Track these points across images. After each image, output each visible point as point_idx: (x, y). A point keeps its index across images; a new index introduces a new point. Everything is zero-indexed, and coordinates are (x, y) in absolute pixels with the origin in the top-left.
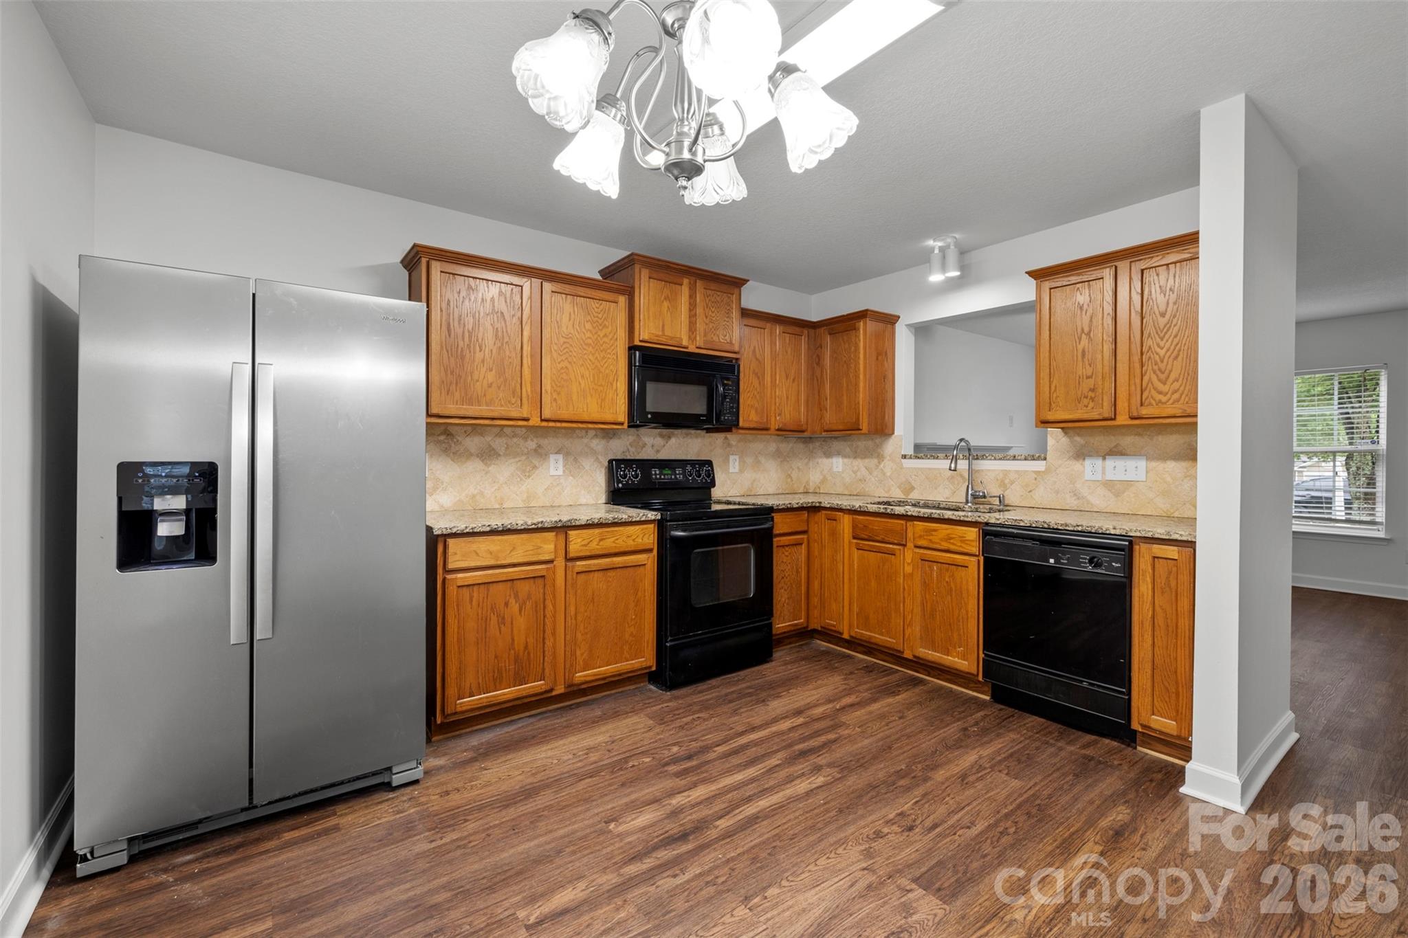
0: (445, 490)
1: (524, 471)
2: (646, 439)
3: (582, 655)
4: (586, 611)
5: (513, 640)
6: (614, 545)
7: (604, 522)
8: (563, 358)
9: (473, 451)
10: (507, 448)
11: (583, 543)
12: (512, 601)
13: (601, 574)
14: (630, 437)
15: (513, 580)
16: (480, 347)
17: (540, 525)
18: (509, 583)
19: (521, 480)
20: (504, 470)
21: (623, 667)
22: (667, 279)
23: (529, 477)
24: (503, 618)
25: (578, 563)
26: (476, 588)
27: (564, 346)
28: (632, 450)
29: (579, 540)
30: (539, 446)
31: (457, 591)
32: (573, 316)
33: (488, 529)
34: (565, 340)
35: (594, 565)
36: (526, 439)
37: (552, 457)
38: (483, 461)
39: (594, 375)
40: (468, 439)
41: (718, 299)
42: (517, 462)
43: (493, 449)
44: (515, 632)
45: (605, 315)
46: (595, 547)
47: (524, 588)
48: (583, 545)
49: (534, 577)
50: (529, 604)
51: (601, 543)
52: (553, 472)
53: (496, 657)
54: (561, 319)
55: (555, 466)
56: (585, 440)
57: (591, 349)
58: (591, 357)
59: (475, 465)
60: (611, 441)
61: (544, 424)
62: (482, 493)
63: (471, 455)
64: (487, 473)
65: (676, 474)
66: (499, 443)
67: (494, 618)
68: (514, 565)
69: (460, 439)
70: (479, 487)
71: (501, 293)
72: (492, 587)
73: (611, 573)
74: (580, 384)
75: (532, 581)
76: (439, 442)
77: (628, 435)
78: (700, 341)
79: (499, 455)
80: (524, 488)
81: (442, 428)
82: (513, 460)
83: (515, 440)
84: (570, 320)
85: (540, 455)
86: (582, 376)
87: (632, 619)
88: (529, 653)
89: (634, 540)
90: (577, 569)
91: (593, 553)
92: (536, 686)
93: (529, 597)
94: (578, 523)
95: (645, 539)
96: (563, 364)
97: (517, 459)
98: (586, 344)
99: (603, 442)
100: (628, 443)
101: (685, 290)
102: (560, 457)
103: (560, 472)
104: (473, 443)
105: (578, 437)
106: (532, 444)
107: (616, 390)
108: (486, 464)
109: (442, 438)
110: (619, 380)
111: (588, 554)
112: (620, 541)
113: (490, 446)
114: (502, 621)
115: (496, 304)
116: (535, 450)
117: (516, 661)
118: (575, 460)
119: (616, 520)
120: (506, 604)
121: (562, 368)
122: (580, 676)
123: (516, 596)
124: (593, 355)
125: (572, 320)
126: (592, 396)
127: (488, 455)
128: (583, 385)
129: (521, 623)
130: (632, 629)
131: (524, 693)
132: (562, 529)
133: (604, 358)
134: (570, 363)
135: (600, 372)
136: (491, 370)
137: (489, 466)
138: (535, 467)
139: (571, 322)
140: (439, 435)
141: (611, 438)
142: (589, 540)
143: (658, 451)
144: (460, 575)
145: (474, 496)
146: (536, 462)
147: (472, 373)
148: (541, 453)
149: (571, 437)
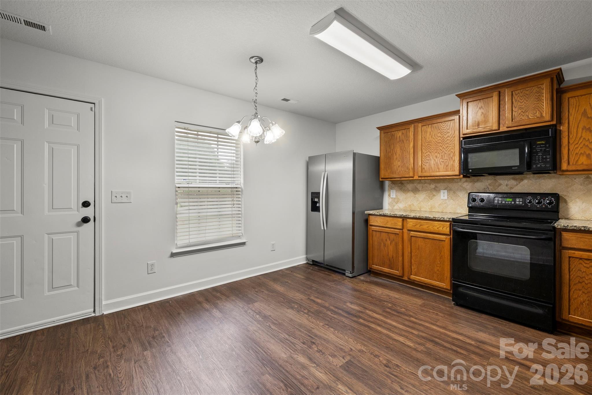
0: (401, 202)
1: (429, 197)
2: (501, 182)
3: (414, 269)
4: (416, 252)
5: (388, 252)
6: (427, 228)
7: (421, 218)
8: (427, 151)
9: (410, 189)
10: (422, 188)
11: (413, 225)
12: (388, 240)
13: (422, 239)
14: (489, 181)
15: (388, 233)
16: (396, 154)
17: (395, 215)
18: (387, 234)
19: (428, 200)
20: (421, 196)
21: (433, 283)
22: (481, 98)
23: (432, 199)
24: (385, 244)
25: (412, 232)
26: (377, 232)
27: (428, 146)
28: (490, 187)
29: (412, 223)
30: (436, 187)
31: (372, 232)
32: (431, 133)
33: (379, 214)
34: (428, 144)
35: (418, 235)
36: (430, 184)
37: (442, 191)
38: (413, 193)
39: (442, 155)
40: (408, 185)
42: (426, 193)
43: (417, 188)
44: (389, 250)
45: (448, 127)
46: (418, 228)
47: (392, 236)
48: (413, 226)
49: (395, 234)
50: (393, 243)
51: (421, 226)
52: (442, 197)
53: (383, 256)
54: (426, 135)
55: (443, 195)
56: (460, 184)
57: (440, 144)
58: (440, 148)
59: (410, 195)
60: (476, 184)
61: (420, 178)
62: (413, 205)
63: (409, 191)
64: (414, 197)
65: (515, 202)
66: (419, 186)
67: (382, 244)
68: (389, 228)
69: (406, 185)
70: (412, 202)
71: (403, 133)
72: (382, 233)
73: (427, 240)
74: (435, 160)
75: (395, 235)
76: (399, 186)
77: (488, 180)
78: (509, 123)
79: (420, 191)
80: (429, 204)
81: (400, 181)
82: (425, 192)
83: (426, 185)
84: (430, 135)
85: (436, 191)
86: (436, 157)
87: (438, 264)
88: (393, 260)
89: (438, 228)
90: (412, 235)
91: (417, 230)
92: (396, 272)
93: (394, 240)
94: (409, 217)
95: (445, 229)
96: (427, 154)
97: (426, 192)
98: (438, 143)
99: (471, 184)
100: (487, 184)
101: (495, 98)
102: (446, 191)
103: (446, 197)
104: (410, 186)
105: (456, 182)
106: (433, 186)
107: (454, 160)
108: (414, 194)
109: (400, 185)
110: (456, 155)
111: (415, 229)
112: (430, 227)
113: (416, 187)
114: (385, 245)
115: (401, 138)
116: (434, 189)
117: (389, 260)
118: (454, 192)
119: (427, 218)
120: (386, 240)
121: (427, 155)
122: (413, 277)
123: (389, 239)
124: (441, 147)
125: (431, 134)
126: (441, 164)
127: (415, 190)
128: (436, 160)
129: (391, 248)
130: (438, 268)
131: (392, 273)
132: (404, 218)
133: (447, 147)
134: (430, 152)
135: (445, 153)
136: (399, 161)
137: (416, 194)
138: (434, 195)
139: (431, 136)
140: (399, 184)
141: (476, 182)
142: (416, 224)
143: (511, 188)
144: (373, 227)
145: (410, 205)
146: (434, 193)
147: (393, 164)
148: (437, 190)
149: (452, 182)
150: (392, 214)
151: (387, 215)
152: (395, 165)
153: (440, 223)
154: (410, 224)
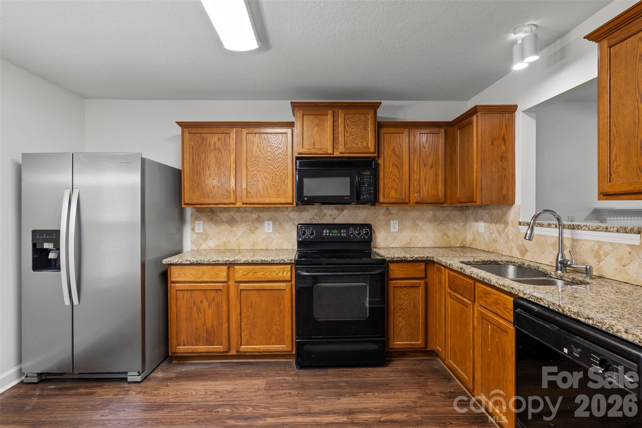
0: (211, 239)
1: (251, 230)
2: (326, 211)
3: (245, 336)
4: (247, 312)
5: (205, 321)
6: (263, 276)
7: (255, 262)
8: (254, 169)
9: (224, 220)
10: (242, 218)
11: (244, 273)
12: (205, 301)
13: (256, 292)
14: (315, 210)
15: (205, 290)
16: (209, 168)
18: (203, 291)
19: (249, 234)
20: (240, 230)
21: (271, 348)
22: (316, 114)
23: (254, 233)
24: (200, 309)
25: (241, 284)
26: (185, 292)
27: (254, 162)
28: (316, 218)
29: (241, 272)
30: (259, 217)
31: (176, 293)
32: (259, 145)
33: (189, 262)
34: (255, 159)
35: (251, 286)
36: (251, 213)
37: (266, 223)
38: (229, 225)
39: (272, 176)
40: (222, 214)
41: (357, 119)
42: (247, 225)
43: (235, 219)
44: (206, 318)
45: (280, 142)
46: (251, 277)
47: (212, 295)
48: (244, 275)
49: (216, 290)
50: (214, 304)
51: (255, 274)
52: (266, 231)
53: (196, 328)
54: (253, 147)
55: (268, 228)
56: (286, 213)
57: (271, 162)
58: (271, 167)
59: (225, 227)
60: (302, 213)
61: (244, 206)
62: (229, 241)
63: (224, 222)
64: (231, 231)
65: (340, 233)
66: (237, 216)
67: (195, 309)
68: (206, 282)
69: (218, 214)
70: (227, 238)
71: (219, 139)
72: (194, 292)
73: (262, 292)
74: (264, 182)
75: (215, 291)
76: (208, 215)
78: (341, 148)
79: (238, 222)
80: (251, 239)
81: (210, 209)
82: (245, 224)
83: (246, 214)
84: (258, 147)
85: (260, 222)
86: (266, 178)
87: (277, 321)
88: (214, 330)
89: (276, 274)
90: (241, 288)
91: (250, 280)
92: (218, 348)
93: (214, 300)
94: (239, 262)
95: (285, 274)
96: (254, 173)
97: (247, 224)
98: (267, 160)
99: (297, 213)
100: (314, 214)
101: (330, 118)
102: (271, 222)
103: (271, 231)
104: (224, 216)
105: (282, 211)
106: (255, 216)
107: (287, 184)
108: (231, 226)
109: (209, 214)
110: (289, 178)
111: (247, 280)
112: (267, 274)
113: (233, 217)
114: (199, 310)
115: (216, 145)
116: (257, 219)
117: (207, 332)
118: (280, 224)
119: (263, 262)
120: (201, 302)
121: (254, 175)
122: (243, 348)
123: (207, 299)
124: (272, 165)
125: (259, 147)
126: (271, 188)
127: (232, 222)
128: (266, 183)
129: (210, 313)
130: (277, 327)
131: (211, 350)
132: (230, 265)
133: (279, 166)
134: (258, 171)
135: (277, 175)
136: (214, 179)
137: (232, 227)
138: (257, 228)
139: (259, 149)
140: (208, 212)
141: (302, 211)
142: (247, 272)
143: (335, 218)
144: (177, 285)
145: (225, 243)
146: (257, 225)
147: (204, 182)
148: (260, 221)
149: (277, 211)
150: (211, 261)
151: (203, 262)
152: (208, 185)
153: (279, 267)
154: (240, 273)
